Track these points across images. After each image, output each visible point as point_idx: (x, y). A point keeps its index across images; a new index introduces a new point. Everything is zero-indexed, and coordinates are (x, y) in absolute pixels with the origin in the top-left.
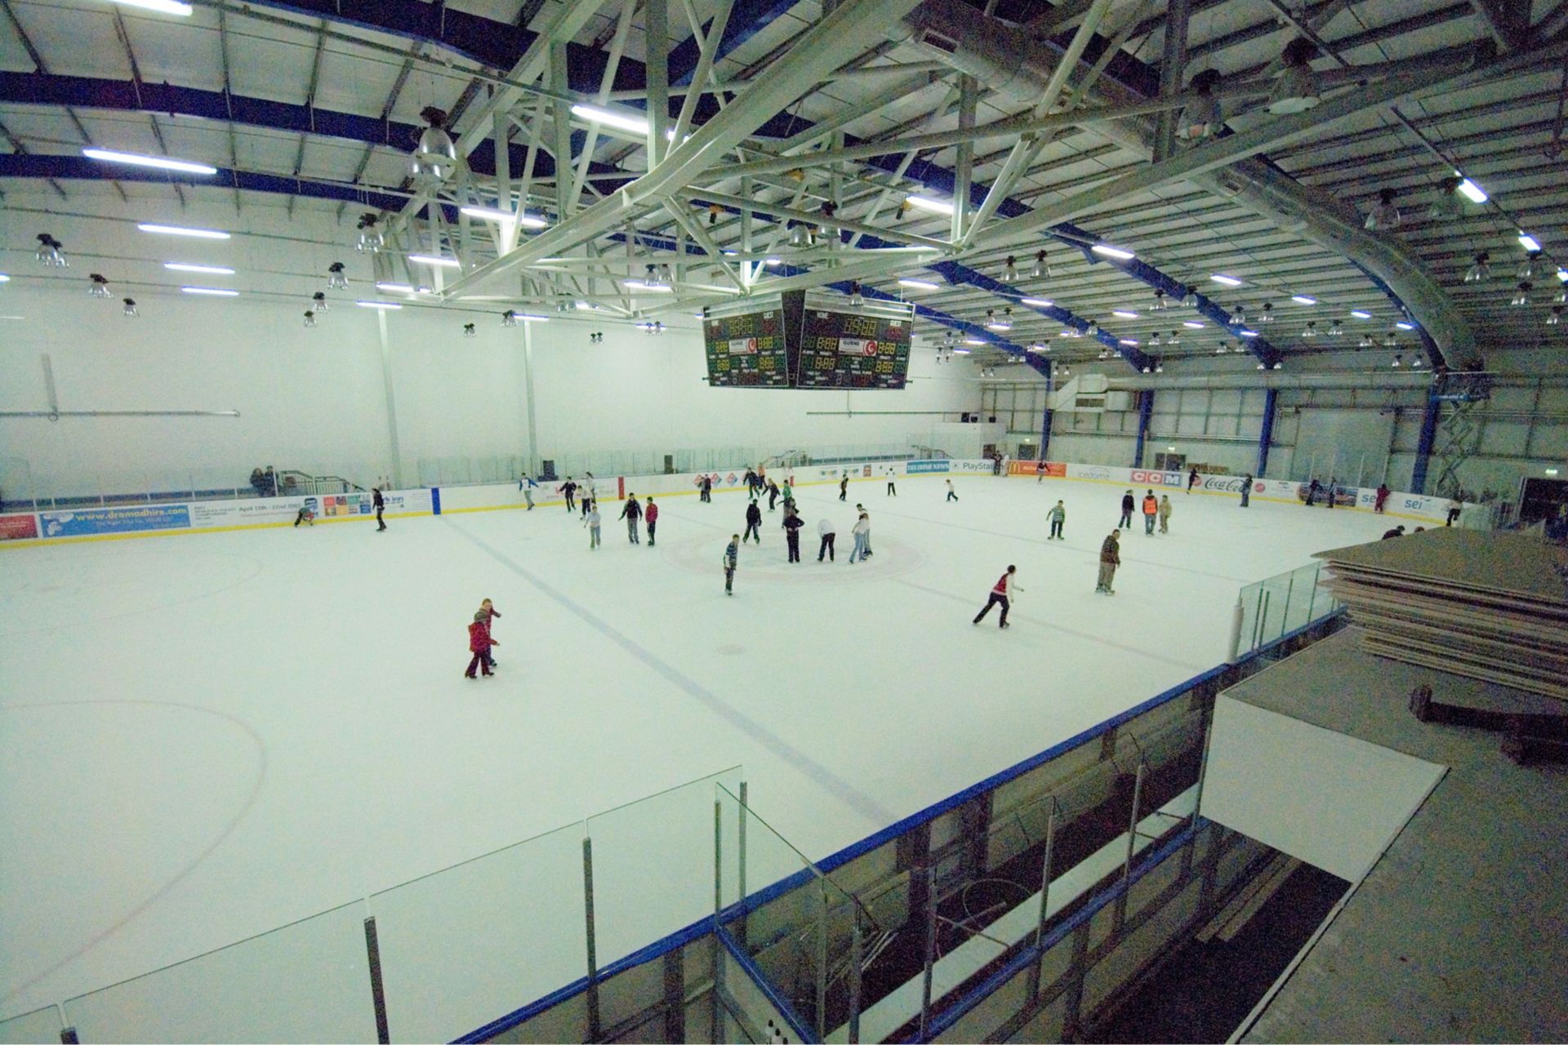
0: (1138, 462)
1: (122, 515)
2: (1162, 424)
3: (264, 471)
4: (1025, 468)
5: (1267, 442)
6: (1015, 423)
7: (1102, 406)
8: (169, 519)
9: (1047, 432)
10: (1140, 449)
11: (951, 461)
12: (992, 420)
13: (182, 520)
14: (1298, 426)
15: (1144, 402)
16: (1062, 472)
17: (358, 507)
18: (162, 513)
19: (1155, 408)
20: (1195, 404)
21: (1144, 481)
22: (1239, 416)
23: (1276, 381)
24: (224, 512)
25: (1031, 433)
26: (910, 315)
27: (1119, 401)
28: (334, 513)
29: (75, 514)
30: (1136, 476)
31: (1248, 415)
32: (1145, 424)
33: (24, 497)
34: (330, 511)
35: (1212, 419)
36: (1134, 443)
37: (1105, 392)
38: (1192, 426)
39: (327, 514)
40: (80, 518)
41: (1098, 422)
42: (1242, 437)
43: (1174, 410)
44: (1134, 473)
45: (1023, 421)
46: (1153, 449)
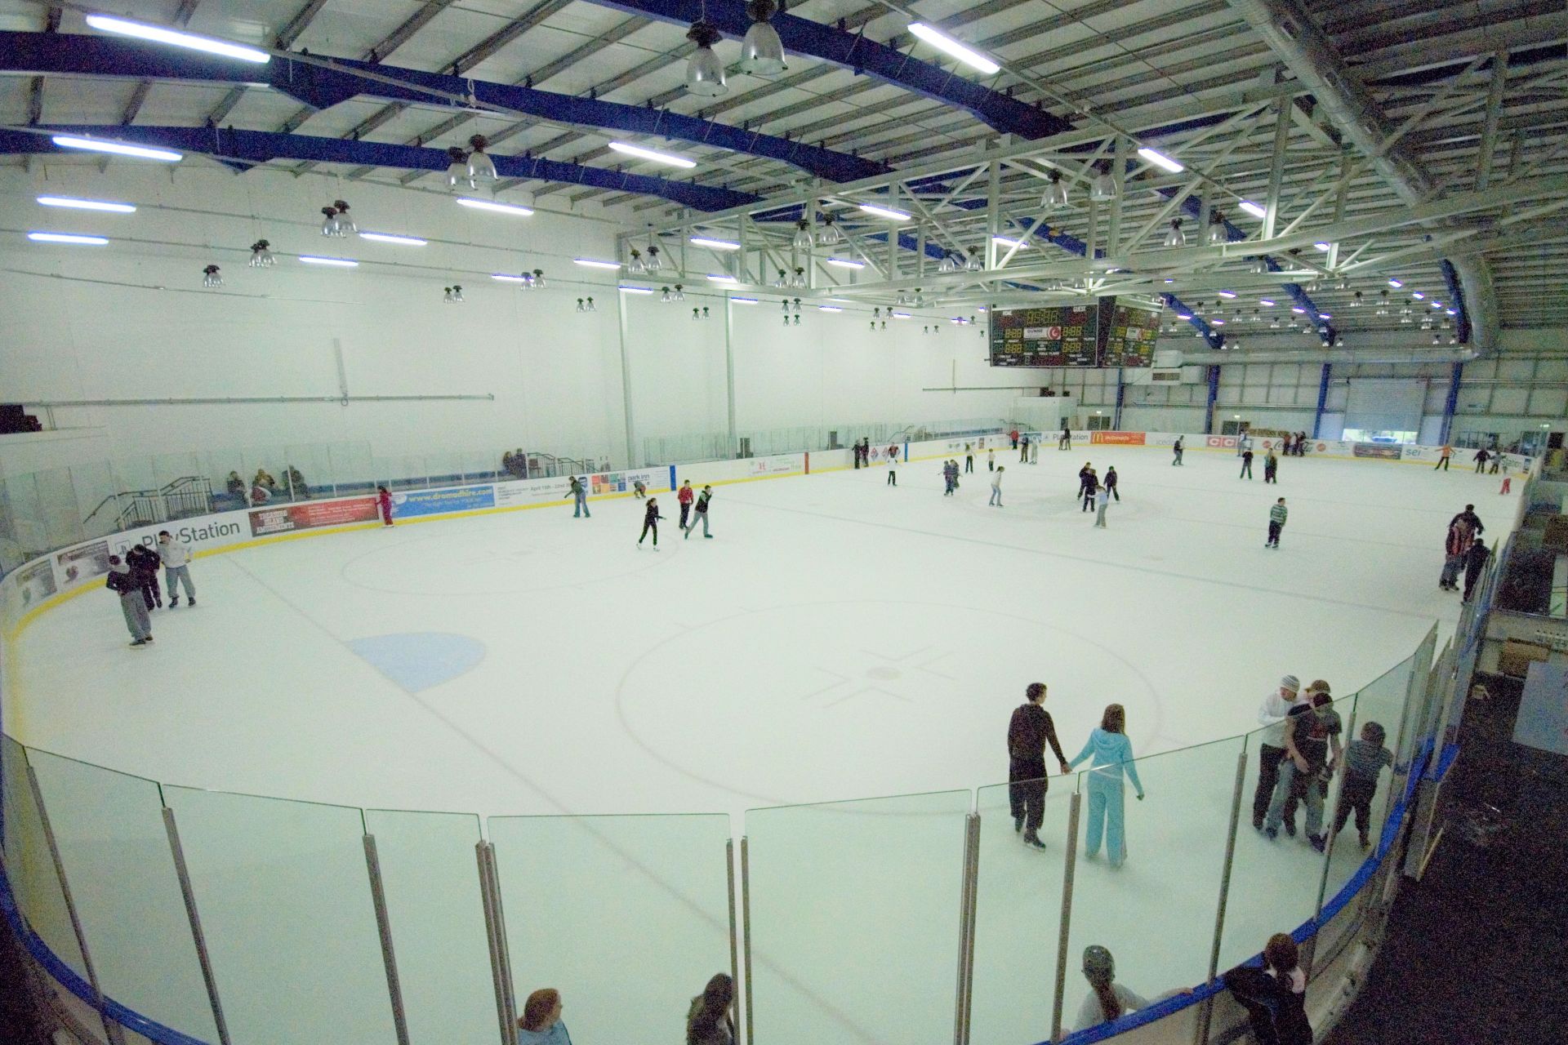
0: (1209, 429)
1: (444, 497)
2: (1229, 395)
3: (514, 453)
4: (1108, 438)
5: (1321, 409)
6: (1085, 398)
7: (1178, 379)
8: (478, 500)
9: (1120, 402)
10: (1210, 415)
11: (1043, 433)
12: (1066, 394)
13: (488, 500)
14: (1348, 393)
15: (1213, 374)
16: (1141, 441)
17: (616, 485)
18: (474, 493)
19: (1221, 380)
20: (1257, 376)
21: (1218, 446)
22: (1297, 386)
23: (1335, 356)
24: (520, 491)
25: (1101, 405)
26: (1161, 308)
27: (1193, 374)
28: (599, 491)
29: (409, 496)
30: (1211, 442)
31: (1306, 386)
32: (1214, 395)
33: (325, 482)
34: (596, 489)
35: (1274, 391)
36: (1203, 413)
37: (1180, 367)
38: (1255, 396)
39: (594, 492)
40: (412, 500)
41: (1168, 394)
42: (1300, 405)
43: (1239, 382)
44: (1209, 438)
45: (1092, 395)
46: (1221, 417)
